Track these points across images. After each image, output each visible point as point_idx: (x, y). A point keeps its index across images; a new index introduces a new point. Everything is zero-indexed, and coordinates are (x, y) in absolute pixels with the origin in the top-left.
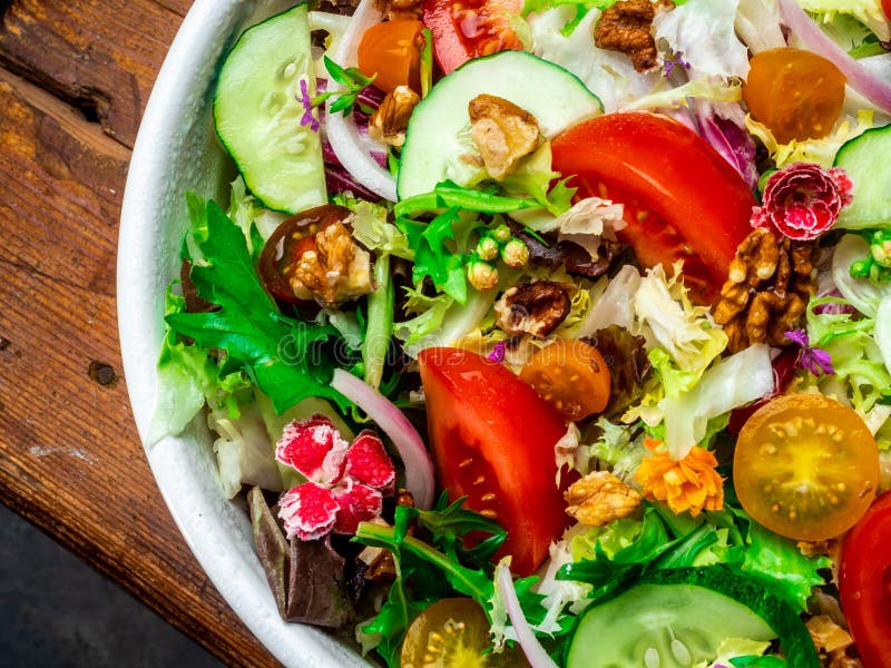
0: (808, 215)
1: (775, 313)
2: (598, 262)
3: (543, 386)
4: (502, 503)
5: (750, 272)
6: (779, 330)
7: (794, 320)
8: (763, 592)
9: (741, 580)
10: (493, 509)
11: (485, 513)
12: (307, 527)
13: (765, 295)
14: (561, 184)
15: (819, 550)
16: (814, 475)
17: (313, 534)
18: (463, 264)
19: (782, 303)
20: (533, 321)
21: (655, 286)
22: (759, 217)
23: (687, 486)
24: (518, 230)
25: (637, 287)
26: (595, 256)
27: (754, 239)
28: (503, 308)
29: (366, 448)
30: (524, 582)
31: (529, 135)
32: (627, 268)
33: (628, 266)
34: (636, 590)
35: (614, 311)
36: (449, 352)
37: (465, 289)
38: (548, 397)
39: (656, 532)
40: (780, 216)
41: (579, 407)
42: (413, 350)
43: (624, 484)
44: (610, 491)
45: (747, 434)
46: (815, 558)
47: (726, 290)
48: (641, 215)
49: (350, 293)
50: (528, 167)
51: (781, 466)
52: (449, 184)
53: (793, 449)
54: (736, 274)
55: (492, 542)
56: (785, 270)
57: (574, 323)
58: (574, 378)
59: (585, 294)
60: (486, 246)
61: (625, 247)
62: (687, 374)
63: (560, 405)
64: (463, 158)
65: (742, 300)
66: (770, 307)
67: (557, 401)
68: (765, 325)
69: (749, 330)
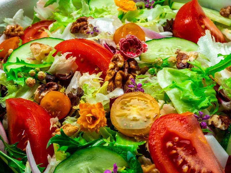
1: (124, 78)
5: (115, 65)
16: (138, 113)
19: (126, 75)
25: (80, 78)
26: (67, 74)
28: (37, 92)
32: (77, 72)
38: (49, 111)
47: (108, 71)
48: (82, 60)
56: (127, 66)
58: (58, 100)
60: (32, 71)
64: (28, 59)
65: (113, 73)
66: (122, 75)
67: (52, 112)
68: (121, 80)
69: (116, 82)
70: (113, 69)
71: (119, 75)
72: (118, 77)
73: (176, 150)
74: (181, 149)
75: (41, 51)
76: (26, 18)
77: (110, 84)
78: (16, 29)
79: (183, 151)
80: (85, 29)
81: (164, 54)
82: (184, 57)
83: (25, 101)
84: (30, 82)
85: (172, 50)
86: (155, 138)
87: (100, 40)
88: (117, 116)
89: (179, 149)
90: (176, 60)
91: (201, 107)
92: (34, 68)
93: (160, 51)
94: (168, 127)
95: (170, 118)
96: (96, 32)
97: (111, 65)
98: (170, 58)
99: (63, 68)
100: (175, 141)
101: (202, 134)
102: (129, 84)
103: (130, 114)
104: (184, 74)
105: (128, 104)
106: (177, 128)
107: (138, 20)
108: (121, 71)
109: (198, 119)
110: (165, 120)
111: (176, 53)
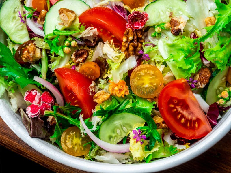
0: (139, 24)
1: (135, 48)
2: (93, 43)
3: (85, 73)
4: (79, 102)
5: (128, 39)
6: (137, 52)
7: (140, 48)
8: (141, 112)
9: (136, 110)
10: (78, 104)
11: (76, 105)
12: (33, 114)
13: (132, 44)
14: (82, 26)
15: (153, 100)
16: (149, 83)
17: (35, 116)
18: (62, 48)
19: (136, 45)
20: (80, 59)
21: (107, 46)
22: (128, 26)
23: (120, 90)
24: (74, 38)
25: (103, 46)
26: (92, 41)
27: (127, 31)
28: (73, 57)
29: (45, 94)
30: (87, 120)
31: (73, 15)
32: (100, 43)
33: (100, 42)
34: (112, 116)
35: (99, 53)
36: (61, 69)
37: (63, 54)
38: (86, 76)
39: (116, 102)
40: (133, 25)
41: (94, 77)
42: (53, 70)
43: (106, 92)
44: (103, 94)
45: (132, 76)
46: (152, 102)
47: (123, 44)
48: (101, 30)
49: (36, 59)
50: (74, 23)
51: (141, 82)
52: (56, 30)
53: (143, 78)
54: (125, 40)
55: (78, 112)
56: (136, 37)
57: (90, 58)
58: (91, 70)
59: (92, 51)
60: (67, 43)
61: (99, 38)
62: (116, 64)
63: (89, 77)
64: (59, 24)
65: (127, 45)
68: (133, 50)
69: (130, 52)
70: (126, 42)
71: (132, 47)
72: (131, 48)
73: (177, 109)
79: (180, 108)
98: (166, 25)
101: (192, 93)
111: (169, 17)
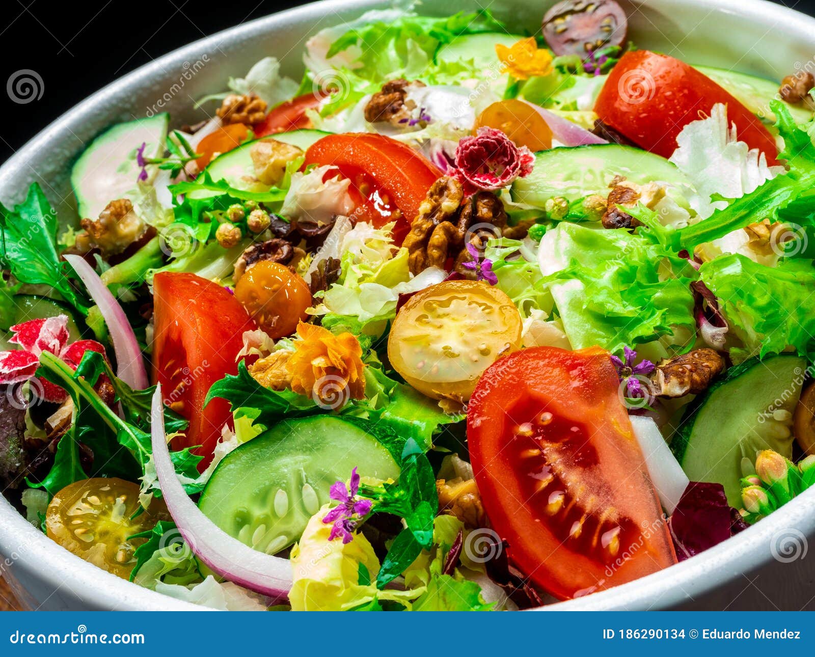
2: (323, 227)
3: (251, 303)
5: (436, 206)
13: (445, 223)
16: (462, 339)
19: (460, 236)
27: (443, 181)
38: (254, 313)
47: (415, 221)
48: (362, 188)
49: (118, 243)
55: (173, 426)
64: (243, 178)
65: (426, 226)
66: (450, 235)
67: (261, 316)
68: (444, 248)
69: (429, 252)
70: (428, 216)
71: (441, 233)
72: (438, 237)
73: (541, 449)
74: (556, 445)
75: (272, 160)
76: (286, 81)
77: (414, 256)
78: (250, 106)
79: (560, 452)
80: (395, 111)
81: (578, 188)
82: (627, 197)
83: (195, 282)
84: (226, 236)
85: (602, 176)
86: (485, 410)
87: (432, 141)
88: (405, 340)
89: (549, 448)
90: (606, 206)
91: (636, 336)
92: (244, 201)
93: (569, 178)
94: (528, 382)
95: (540, 358)
96: (424, 121)
97: (425, 206)
98: (589, 199)
99: (318, 206)
100: (541, 423)
101: (624, 414)
102: (466, 260)
103: (439, 338)
104: (610, 242)
105: (441, 311)
106: (553, 387)
107: (558, 103)
108: (447, 223)
109: (621, 369)
110: (523, 363)
111: (610, 186)
